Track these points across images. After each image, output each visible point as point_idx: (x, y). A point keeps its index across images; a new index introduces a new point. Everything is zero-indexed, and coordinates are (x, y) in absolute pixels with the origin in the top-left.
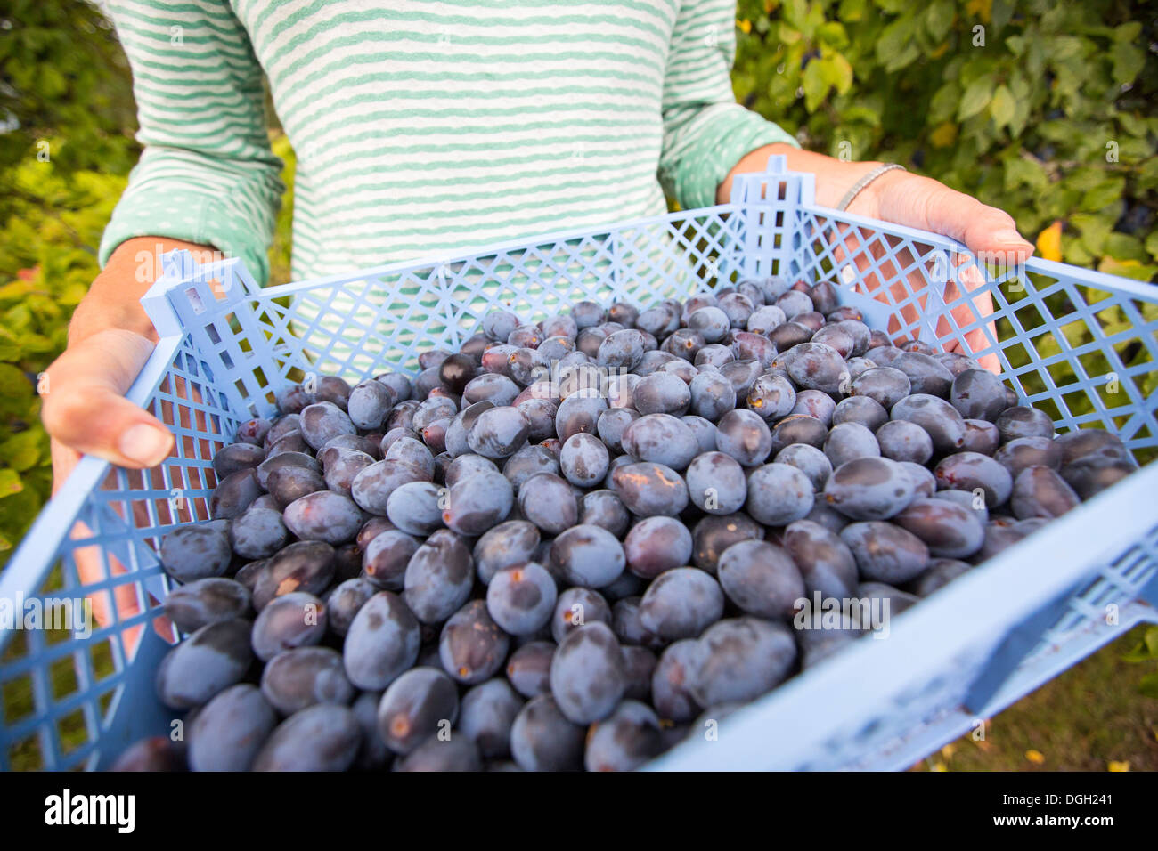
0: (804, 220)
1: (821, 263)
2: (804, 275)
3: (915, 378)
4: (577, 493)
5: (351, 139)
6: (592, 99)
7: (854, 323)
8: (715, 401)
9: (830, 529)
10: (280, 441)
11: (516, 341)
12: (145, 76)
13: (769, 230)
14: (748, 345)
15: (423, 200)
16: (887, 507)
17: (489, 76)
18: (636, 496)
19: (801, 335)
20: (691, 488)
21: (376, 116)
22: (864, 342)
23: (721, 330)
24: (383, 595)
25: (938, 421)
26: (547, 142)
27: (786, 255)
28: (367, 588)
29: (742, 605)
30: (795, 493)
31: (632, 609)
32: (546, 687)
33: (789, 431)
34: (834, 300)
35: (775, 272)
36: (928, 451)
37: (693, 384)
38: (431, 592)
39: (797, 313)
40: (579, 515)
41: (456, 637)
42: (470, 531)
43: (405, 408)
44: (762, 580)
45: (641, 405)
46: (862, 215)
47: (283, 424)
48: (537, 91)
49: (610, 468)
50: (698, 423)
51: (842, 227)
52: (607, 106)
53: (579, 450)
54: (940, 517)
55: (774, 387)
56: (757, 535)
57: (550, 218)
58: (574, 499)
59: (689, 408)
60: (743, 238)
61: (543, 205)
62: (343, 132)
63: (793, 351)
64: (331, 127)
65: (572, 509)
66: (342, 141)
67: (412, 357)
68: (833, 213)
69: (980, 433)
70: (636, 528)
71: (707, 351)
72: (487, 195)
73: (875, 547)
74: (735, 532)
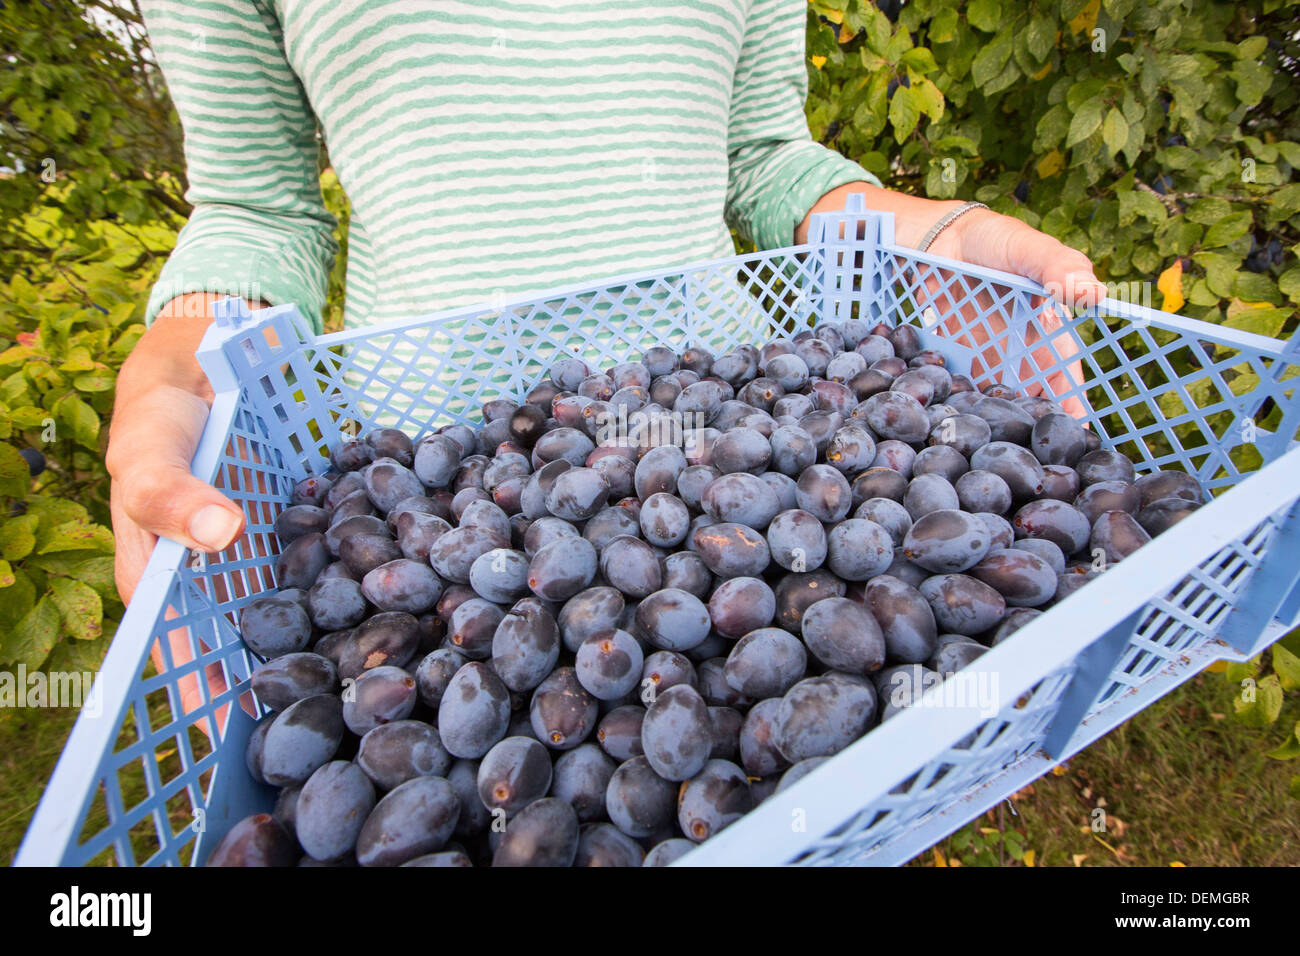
0: (885, 261)
1: (902, 305)
2: (884, 318)
3: (994, 423)
4: (659, 554)
5: (412, 184)
6: (656, 137)
7: (934, 368)
8: (796, 456)
9: (910, 583)
10: (344, 503)
11: (586, 392)
12: (197, 131)
13: (848, 271)
14: (826, 394)
15: (485, 242)
16: (965, 559)
17: (550, 117)
18: (718, 557)
19: (881, 383)
20: (772, 545)
21: (436, 159)
22: (945, 387)
23: (800, 379)
24: (472, 666)
25: (1016, 469)
26: (609, 181)
27: (866, 296)
28: (456, 658)
29: (824, 660)
30: (875, 549)
31: (717, 670)
32: (638, 750)
33: (869, 485)
34: (916, 344)
35: (855, 315)
36: (1007, 501)
37: (773, 438)
38: (521, 661)
39: (878, 358)
40: (662, 578)
41: (546, 705)
42: (555, 598)
43: (474, 465)
44: (844, 637)
45: (722, 463)
46: (943, 255)
47: (344, 484)
48: (598, 131)
49: (691, 528)
50: (778, 480)
51: (922, 268)
52: (671, 144)
53: (658, 510)
54: (1014, 567)
55: (853, 439)
56: (839, 590)
57: (617, 258)
58: (656, 561)
59: (771, 464)
60: (821, 279)
61: (609, 245)
62: (403, 177)
63: (873, 400)
64: (390, 173)
65: (655, 571)
66: (400, 187)
67: (475, 408)
68: (913, 254)
69: (1059, 479)
70: (719, 589)
71: (786, 401)
72: (551, 236)
73: (953, 599)
74: (818, 588)
